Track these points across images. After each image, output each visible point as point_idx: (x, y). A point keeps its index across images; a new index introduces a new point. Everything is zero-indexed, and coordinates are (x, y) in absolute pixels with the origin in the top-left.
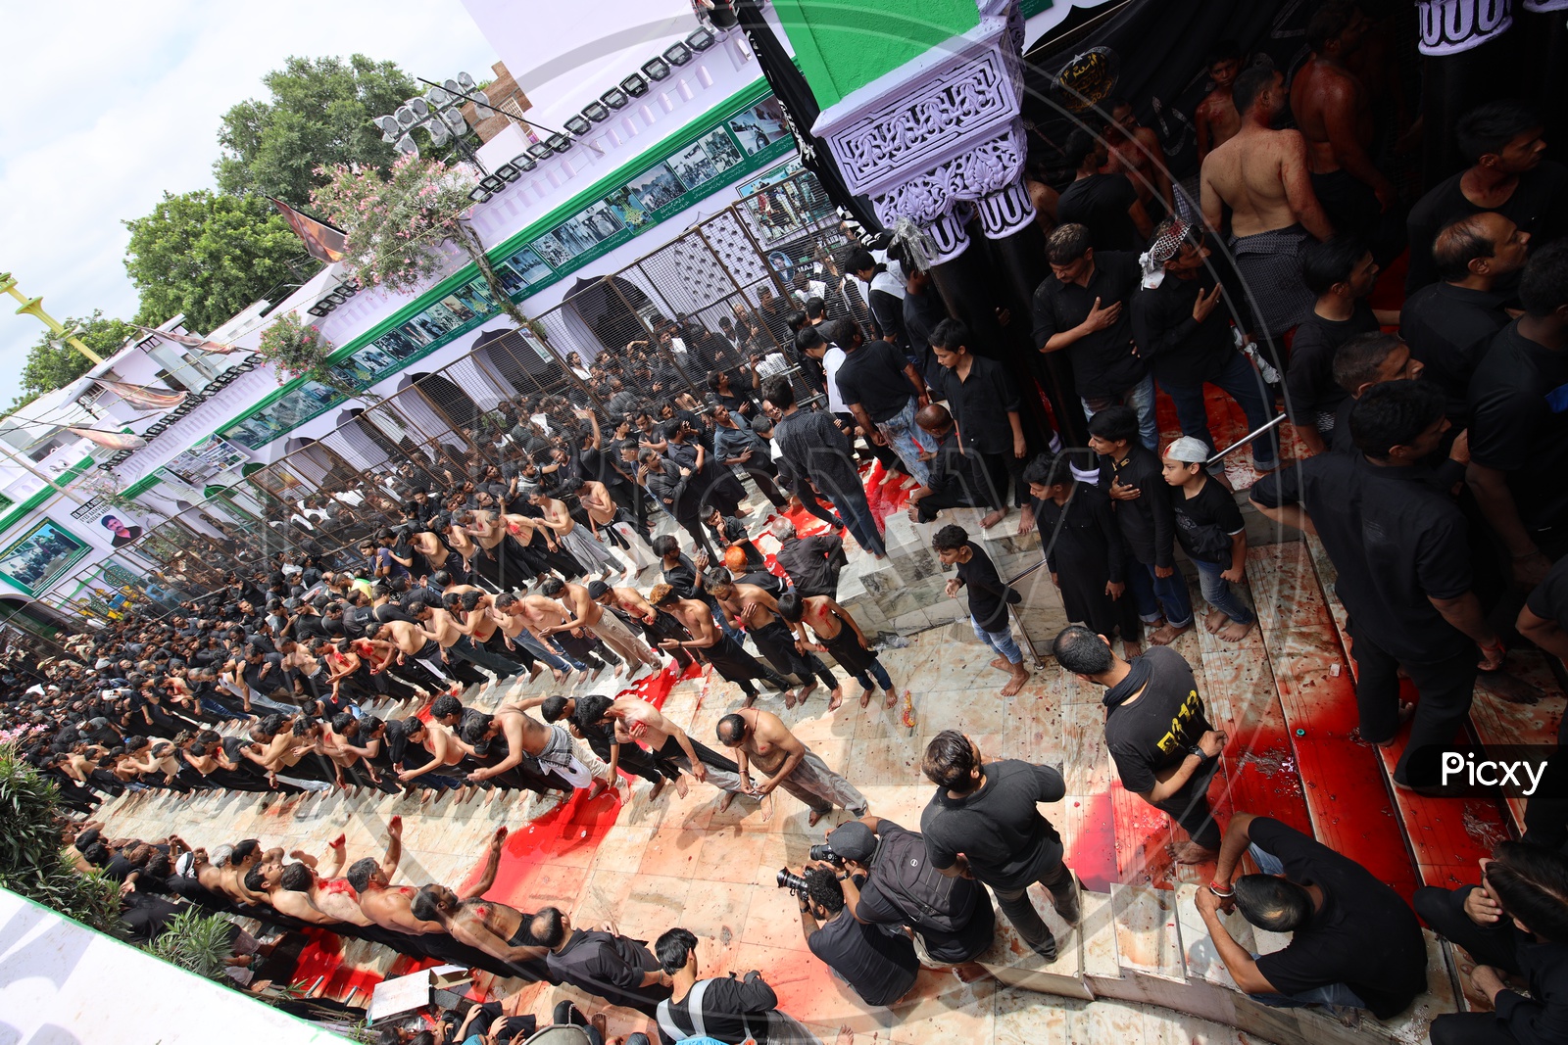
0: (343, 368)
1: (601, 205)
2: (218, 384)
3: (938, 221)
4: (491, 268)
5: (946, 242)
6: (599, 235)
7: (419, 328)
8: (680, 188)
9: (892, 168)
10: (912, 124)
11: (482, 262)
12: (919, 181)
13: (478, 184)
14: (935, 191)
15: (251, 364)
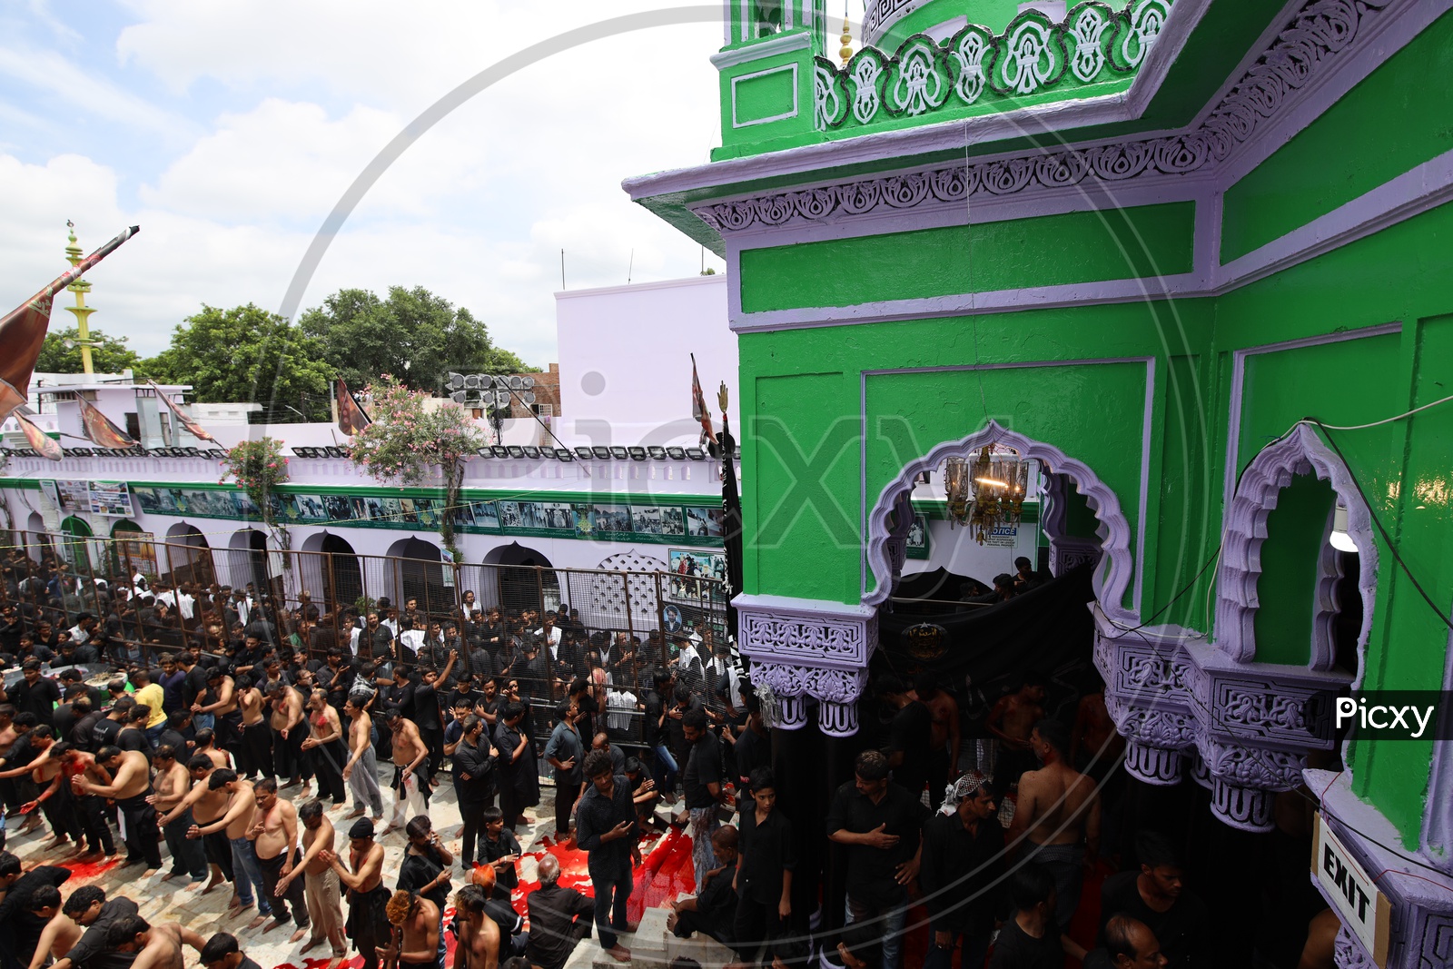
0: (280, 497)
1: (567, 507)
2: (169, 452)
3: (790, 699)
4: (456, 499)
5: (790, 716)
6: (551, 523)
7: (367, 506)
8: (629, 527)
9: (772, 651)
10: (796, 633)
11: (453, 493)
12: (787, 668)
13: (490, 445)
14: (795, 680)
15: (209, 455)
